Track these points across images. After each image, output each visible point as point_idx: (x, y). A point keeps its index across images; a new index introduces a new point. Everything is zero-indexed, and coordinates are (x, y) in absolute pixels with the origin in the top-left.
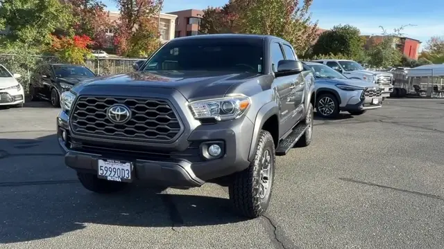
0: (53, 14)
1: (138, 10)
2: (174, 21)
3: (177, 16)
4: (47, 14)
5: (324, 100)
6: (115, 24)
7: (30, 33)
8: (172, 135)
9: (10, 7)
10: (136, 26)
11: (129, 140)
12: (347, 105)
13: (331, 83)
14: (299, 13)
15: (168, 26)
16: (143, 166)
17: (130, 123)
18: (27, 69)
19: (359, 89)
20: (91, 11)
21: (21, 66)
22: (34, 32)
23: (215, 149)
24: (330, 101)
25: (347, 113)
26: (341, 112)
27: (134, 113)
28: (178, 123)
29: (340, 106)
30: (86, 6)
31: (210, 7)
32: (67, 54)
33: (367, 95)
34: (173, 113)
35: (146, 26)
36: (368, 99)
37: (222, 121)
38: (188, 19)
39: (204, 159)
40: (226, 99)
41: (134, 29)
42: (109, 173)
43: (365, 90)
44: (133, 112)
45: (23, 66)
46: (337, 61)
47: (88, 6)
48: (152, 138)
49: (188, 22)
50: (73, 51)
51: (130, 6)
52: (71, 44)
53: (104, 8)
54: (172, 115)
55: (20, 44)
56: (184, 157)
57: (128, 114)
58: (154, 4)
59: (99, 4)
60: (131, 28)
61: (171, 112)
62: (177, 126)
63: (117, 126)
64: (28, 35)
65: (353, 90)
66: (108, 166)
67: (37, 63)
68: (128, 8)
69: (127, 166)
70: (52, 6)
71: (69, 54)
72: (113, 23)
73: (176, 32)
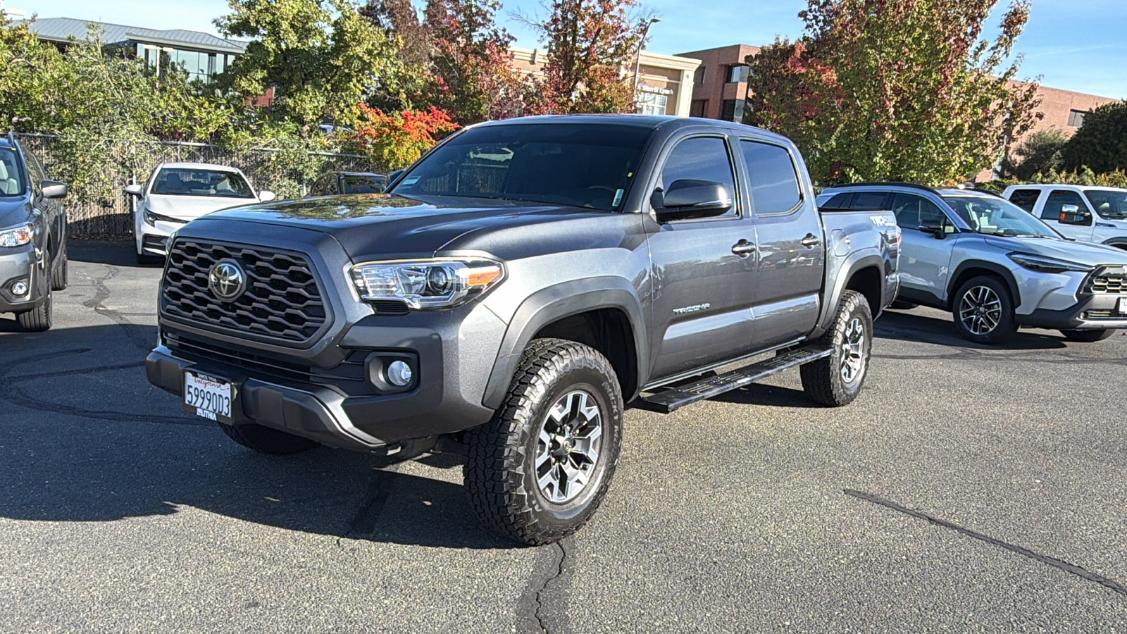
0: (360, 59)
1: (587, 49)
2: (692, 75)
3: (699, 62)
4: (348, 61)
5: (976, 292)
6: (530, 83)
7: (311, 102)
8: (307, 332)
9: (274, 46)
10: (581, 87)
11: (242, 337)
12: (1037, 310)
13: (999, 248)
14: (985, 55)
15: (675, 88)
16: (255, 393)
17: (246, 300)
18: (300, 182)
19: (1079, 268)
20: (479, 50)
21: (290, 176)
22: (321, 101)
23: (402, 371)
24: (992, 297)
25: (1056, 333)
26: (1020, 330)
27: (251, 280)
28: (322, 307)
29: (1018, 311)
30: (469, 38)
31: (782, 41)
32: (386, 151)
33: (1102, 288)
34: (314, 284)
35: (602, 87)
36: (1102, 298)
37: (423, 310)
38: (729, 70)
39: (373, 391)
40: (437, 261)
41: (575, 95)
42: (200, 400)
43: (1096, 273)
44: (249, 276)
45: (297, 176)
46: (1080, 189)
47: (475, 40)
48: (276, 335)
49: (728, 78)
50: (399, 143)
51: (569, 39)
52: (396, 129)
53: (512, 43)
54: (312, 289)
55: (291, 126)
56: (333, 381)
57: (240, 280)
58: (628, 35)
59: (500, 34)
60: (569, 93)
61: (311, 281)
62: (319, 312)
63: (225, 305)
64: (308, 106)
65: (1058, 270)
66: (200, 387)
67: (323, 169)
68: (565, 43)
69: (226, 390)
70: (359, 43)
71: (391, 152)
72: (526, 79)
73: (693, 101)
